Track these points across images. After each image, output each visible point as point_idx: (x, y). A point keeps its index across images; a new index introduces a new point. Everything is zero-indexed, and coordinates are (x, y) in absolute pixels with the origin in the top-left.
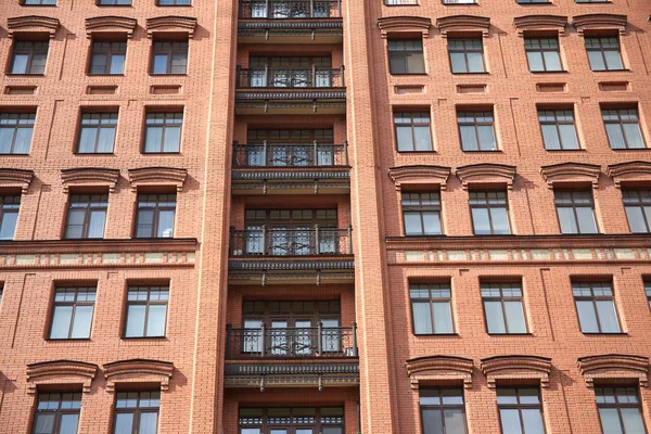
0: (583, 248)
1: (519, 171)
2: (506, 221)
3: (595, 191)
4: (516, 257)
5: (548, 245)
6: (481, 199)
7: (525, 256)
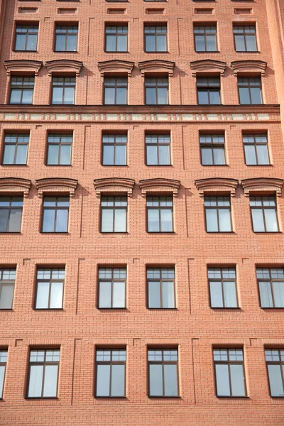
0: (113, 113)
1: (85, 64)
2: (71, 96)
3: (129, 78)
4: (72, 118)
5: (92, 111)
6: (61, 82)
7: (77, 118)
